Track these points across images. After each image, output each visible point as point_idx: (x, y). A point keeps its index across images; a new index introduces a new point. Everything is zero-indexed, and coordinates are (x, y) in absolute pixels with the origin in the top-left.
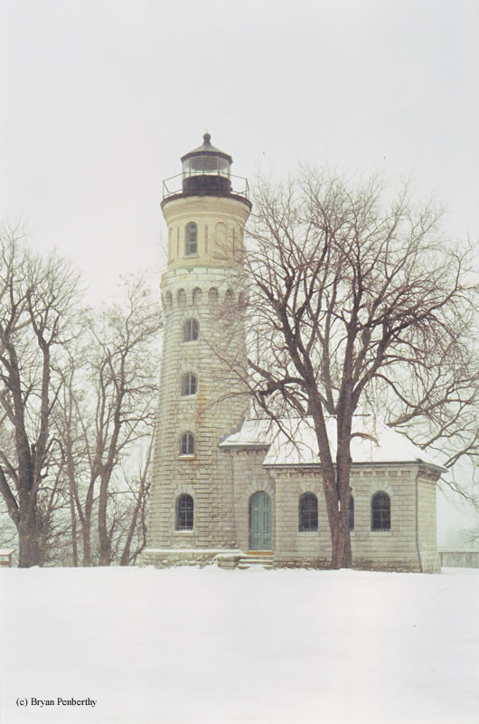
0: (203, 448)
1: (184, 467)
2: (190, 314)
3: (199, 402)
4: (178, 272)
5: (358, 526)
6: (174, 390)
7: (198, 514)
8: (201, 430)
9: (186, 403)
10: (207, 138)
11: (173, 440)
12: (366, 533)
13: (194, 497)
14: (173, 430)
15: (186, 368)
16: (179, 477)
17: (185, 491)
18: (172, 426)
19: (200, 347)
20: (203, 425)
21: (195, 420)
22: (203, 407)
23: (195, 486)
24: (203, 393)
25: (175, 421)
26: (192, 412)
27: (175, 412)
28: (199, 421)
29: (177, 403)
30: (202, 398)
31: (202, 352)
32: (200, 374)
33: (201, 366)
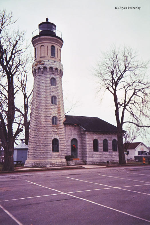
1: (55, 129)
2: (53, 76)
3: (58, 107)
4: (50, 61)
5: (110, 150)
7: (61, 146)
8: (60, 116)
9: (54, 106)
10: (47, 19)
11: (50, 119)
12: (112, 152)
13: (59, 140)
14: (50, 116)
15: (53, 94)
16: (53, 132)
17: (55, 138)
18: (49, 114)
19: (57, 88)
20: (60, 115)
21: (57, 113)
22: (59, 108)
23: (59, 136)
24: (59, 104)
25: (50, 112)
26: (56, 110)
27: (50, 109)
28: (59, 113)
29: (50, 106)
30: (59, 105)
31: (58, 90)
32: (58, 97)
33: (58, 95)
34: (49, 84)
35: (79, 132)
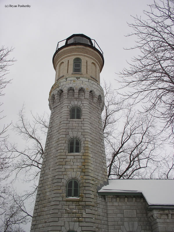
0: (88, 192)
1: (71, 207)
2: (76, 103)
3: (83, 157)
4: (68, 79)
6: (63, 148)
8: (85, 177)
9: (73, 157)
11: (61, 184)
14: (62, 177)
15: (72, 134)
16: (66, 215)
17: (71, 228)
18: (61, 173)
19: (83, 122)
20: (86, 174)
21: (81, 170)
22: (86, 161)
23: (81, 224)
24: (86, 151)
25: (63, 170)
26: (78, 164)
27: (64, 163)
28: (83, 171)
29: (65, 157)
30: (87, 154)
31: (85, 125)
32: (84, 139)
33: (84, 134)
34: (66, 117)
35: (145, 215)
